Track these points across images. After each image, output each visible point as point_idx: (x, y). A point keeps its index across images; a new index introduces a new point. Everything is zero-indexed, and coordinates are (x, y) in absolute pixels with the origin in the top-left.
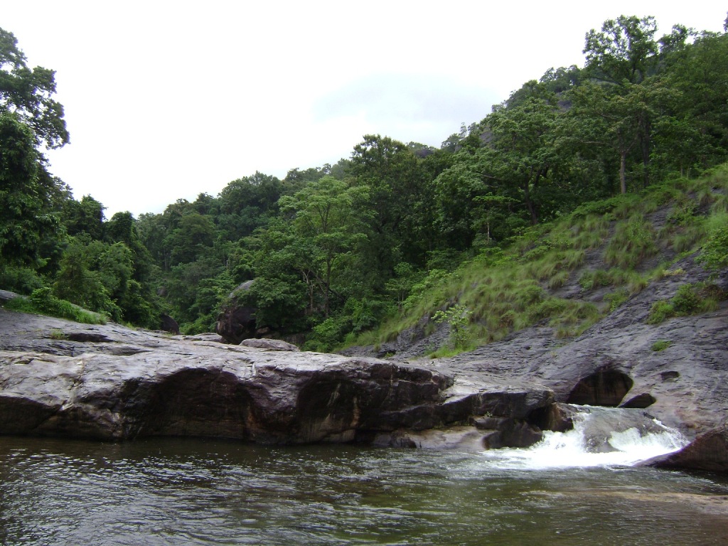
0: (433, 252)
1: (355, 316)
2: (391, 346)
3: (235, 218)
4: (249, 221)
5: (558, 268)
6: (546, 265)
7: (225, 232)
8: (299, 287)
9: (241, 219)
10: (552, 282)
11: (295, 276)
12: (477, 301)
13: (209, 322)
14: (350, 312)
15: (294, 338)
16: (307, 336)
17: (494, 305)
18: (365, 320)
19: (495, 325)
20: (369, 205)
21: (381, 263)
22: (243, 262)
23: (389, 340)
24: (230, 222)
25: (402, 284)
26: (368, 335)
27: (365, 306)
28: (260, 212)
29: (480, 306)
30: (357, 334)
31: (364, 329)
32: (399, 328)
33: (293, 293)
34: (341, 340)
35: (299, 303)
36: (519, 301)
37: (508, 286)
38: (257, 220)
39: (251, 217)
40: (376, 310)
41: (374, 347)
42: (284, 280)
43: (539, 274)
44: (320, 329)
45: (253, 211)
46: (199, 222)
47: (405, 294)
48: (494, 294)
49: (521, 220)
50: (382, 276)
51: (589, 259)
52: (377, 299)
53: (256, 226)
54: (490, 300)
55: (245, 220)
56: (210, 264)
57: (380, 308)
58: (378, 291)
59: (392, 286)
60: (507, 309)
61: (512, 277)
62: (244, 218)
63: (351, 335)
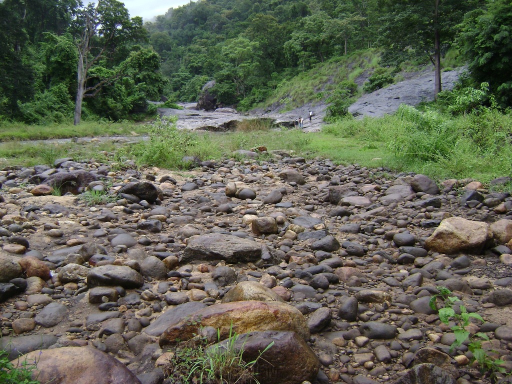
0: (286, 69)
1: (256, 96)
2: (270, 109)
3: (181, 32)
4: (190, 33)
5: (320, 83)
6: (317, 81)
7: (176, 41)
8: (233, 85)
9: (185, 32)
10: (317, 88)
11: (231, 81)
12: (295, 94)
13: (179, 96)
14: (254, 94)
15: (232, 106)
16: (238, 105)
17: (300, 96)
18: (260, 98)
19: (299, 102)
20: (259, 49)
21: (265, 72)
22: (193, 62)
23: (269, 107)
24: (178, 35)
25: (274, 83)
26: (261, 104)
27: (260, 92)
28: (195, 27)
29: (296, 96)
30: (258, 103)
31: (260, 101)
32: (272, 102)
33: (231, 88)
34: (251, 106)
35: (234, 92)
36: (307, 94)
37: (305, 89)
38: (195, 32)
39: (190, 30)
40: (264, 93)
41: (264, 109)
42: (227, 83)
43: (315, 84)
44: (242, 102)
45: (191, 27)
46: (161, 37)
47: (275, 87)
48: (300, 92)
49: (315, 60)
50: (266, 78)
51: (329, 80)
52: (265, 88)
53: (194, 36)
54: (299, 94)
55: (187, 32)
56: (173, 63)
57: (266, 92)
58: (265, 84)
59: (270, 83)
60: (303, 97)
61: (307, 86)
62: (186, 32)
63: (255, 104)
